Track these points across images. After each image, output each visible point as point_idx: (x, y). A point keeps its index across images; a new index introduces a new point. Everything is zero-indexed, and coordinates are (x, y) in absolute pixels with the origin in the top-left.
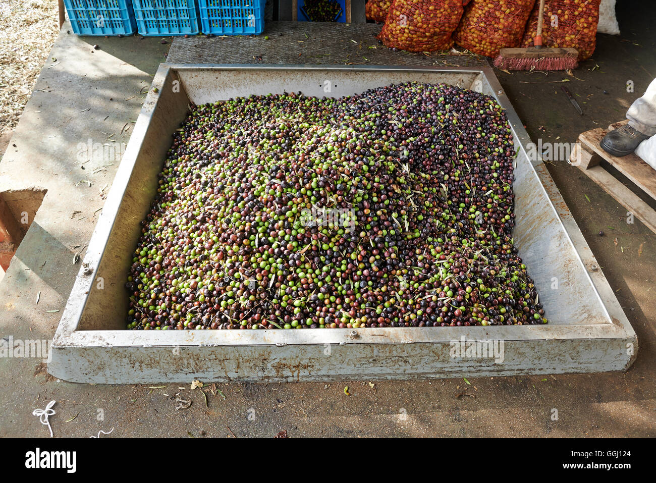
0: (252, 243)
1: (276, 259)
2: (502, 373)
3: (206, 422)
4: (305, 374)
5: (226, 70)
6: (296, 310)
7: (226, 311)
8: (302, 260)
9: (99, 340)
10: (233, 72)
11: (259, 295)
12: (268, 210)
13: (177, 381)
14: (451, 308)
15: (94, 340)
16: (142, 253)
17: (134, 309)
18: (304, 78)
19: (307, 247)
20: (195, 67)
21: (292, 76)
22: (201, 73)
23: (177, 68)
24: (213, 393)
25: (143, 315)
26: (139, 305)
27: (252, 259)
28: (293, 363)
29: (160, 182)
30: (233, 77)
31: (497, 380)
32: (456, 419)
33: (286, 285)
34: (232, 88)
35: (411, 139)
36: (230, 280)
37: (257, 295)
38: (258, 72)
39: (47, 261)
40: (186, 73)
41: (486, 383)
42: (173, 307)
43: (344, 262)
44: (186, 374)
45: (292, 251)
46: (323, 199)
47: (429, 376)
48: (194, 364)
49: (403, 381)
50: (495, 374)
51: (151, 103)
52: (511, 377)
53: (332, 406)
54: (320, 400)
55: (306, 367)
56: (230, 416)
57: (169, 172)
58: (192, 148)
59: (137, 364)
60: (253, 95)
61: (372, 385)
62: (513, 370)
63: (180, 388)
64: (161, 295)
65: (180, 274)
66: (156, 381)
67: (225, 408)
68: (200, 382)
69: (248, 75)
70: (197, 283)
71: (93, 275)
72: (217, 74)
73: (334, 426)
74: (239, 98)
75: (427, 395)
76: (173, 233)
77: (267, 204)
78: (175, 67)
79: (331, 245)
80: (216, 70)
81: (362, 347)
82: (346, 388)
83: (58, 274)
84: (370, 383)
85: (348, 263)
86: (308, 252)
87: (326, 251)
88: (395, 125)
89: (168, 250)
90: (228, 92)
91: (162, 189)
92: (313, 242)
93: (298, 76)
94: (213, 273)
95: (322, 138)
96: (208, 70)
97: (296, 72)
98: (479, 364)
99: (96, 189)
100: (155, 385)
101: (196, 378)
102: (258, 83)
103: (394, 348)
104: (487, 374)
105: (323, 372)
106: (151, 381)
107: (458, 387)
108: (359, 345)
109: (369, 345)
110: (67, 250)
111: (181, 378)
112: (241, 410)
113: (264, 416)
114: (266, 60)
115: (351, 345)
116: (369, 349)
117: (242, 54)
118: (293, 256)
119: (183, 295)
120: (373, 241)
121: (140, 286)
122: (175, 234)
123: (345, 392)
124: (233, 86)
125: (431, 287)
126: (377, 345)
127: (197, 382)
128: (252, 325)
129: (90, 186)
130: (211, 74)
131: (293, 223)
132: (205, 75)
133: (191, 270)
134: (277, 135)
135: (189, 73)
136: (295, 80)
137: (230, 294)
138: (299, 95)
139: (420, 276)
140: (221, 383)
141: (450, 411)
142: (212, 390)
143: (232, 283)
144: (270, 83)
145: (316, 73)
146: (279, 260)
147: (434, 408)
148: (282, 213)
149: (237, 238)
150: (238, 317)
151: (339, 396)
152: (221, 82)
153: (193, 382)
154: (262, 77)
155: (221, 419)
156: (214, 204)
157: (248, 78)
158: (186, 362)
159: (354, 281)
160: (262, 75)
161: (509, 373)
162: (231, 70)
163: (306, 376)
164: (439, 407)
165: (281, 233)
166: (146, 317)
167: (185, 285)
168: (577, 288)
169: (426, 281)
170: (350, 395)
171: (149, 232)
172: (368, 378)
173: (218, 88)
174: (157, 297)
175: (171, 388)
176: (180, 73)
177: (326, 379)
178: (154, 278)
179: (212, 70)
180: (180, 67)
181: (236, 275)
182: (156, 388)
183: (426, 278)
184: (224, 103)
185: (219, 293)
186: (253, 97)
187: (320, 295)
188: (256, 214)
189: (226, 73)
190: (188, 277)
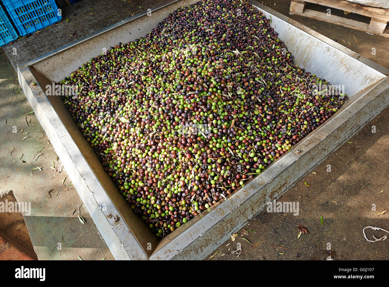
0: (202, 137)
1: (222, 138)
2: (361, 128)
3: (259, 251)
4: (284, 190)
5: (66, 50)
6: (255, 159)
7: (217, 185)
8: (236, 130)
9: (170, 252)
10: (71, 49)
11: (231, 163)
12: (197, 113)
13: (222, 243)
14: (317, 111)
15: (167, 255)
16: (126, 187)
17: (151, 223)
18: (118, 33)
19: (233, 121)
20: (45, 58)
21: (110, 34)
22: (50, 60)
23: (32, 63)
24: (247, 234)
25: (161, 223)
26: (153, 219)
27: (211, 146)
28: (278, 187)
29: (89, 139)
30: (73, 53)
31: (360, 133)
32: (362, 163)
33: (239, 149)
34: (76, 60)
35: (224, 35)
36: (207, 166)
37: (230, 164)
38: (88, 42)
39: (62, 234)
40: (39, 65)
41: (357, 138)
42: (178, 205)
43: (254, 118)
44: (227, 235)
45: (227, 129)
46: (225, 89)
47: (334, 151)
48: (230, 226)
49: (325, 161)
50: (358, 131)
51: (39, 93)
52: (364, 128)
53: (308, 196)
54: (300, 197)
55: (284, 185)
56: (267, 239)
57: (88, 131)
58: (90, 108)
59: (199, 250)
60: (93, 58)
61: (315, 173)
62: (364, 124)
63: (227, 245)
64: (163, 204)
65: (166, 183)
66: (211, 252)
67: (260, 237)
68: (235, 234)
69: (82, 47)
70: (184, 181)
71: (121, 218)
72: (61, 56)
73: (318, 205)
74: (84, 65)
75: (341, 161)
76: (136, 163)
77: (194, 110)
78: (31, 63)
79: (243, 113)
80: (60, 53)
81: (306, 155)
82: (306, 183)
83: (79, 237)
84: (313, 173)
85: (257, 118)
86: (235, 124)
87: (242, 117)
88: (210, 31)
89: (144, 175)
90: (74, 64)
91: (94, 144)
92: (235, 117)
93: (114, 33)
94: (191, 169)
95: (179, 58)
96: (55, 55)
97: (112, 32)
98: (352, 130)
99: (47, 169)
100: (212, 254)
101: (232, 233)
102: (91, 49)
103: (319, 146)
104: (355, 133)
105: (292, 182)
106: (208, 254)
107: (349, 148)
108: (305, 155)
109: (309, 152)
110: (69, 219)
111: (225, 238)
112: (269, 231)
113: (283, 226)
114: (80, 33)
115: (302, 158)
116: (309, 154)
117: (61, 37)
118: (230, 130)
119: (179, 194)
120: (259, 98)
121: (143, 208)
122: (138, 162)
123: (307, 185)
124: (76, 59)
125: (300, 106)
126: (312, 149)
127: (234, 235)
128: (239, 183)
129: (42, 170)
130: (57, 57)
131: (217, 112)
132: (54, 59)
133: (173, 177)
134: (147, 70)
135: (42, 64)
136: (113, 37)
137: (212, 174)
138: (121, 45)
139: (290, 104)
140: (245, 226)
141: (356, 161)
142: (245, 233)
143: (209, 167)
144: (99, 45)
145: (124, 26)
146: (224, 138)
147: (348, 164)
148: (209, 109)
149: (193, 139)
150: (228, 184)
151: (306, 189)
152: (67, 59)
153: (232, 237)
154: (92, 44)
155: (265, 244)
156: (154, 129)
157: (83, 49)
158: (225, 228)
159: (266, 126)
160: (91, 42)
161: (362, 127)
162: (69, 49)
163: (285, 191)
164: (350, 162)
165: (214, 122)
166: (164, 222)
167: (176, 187)
168: (356, 70)
169: (295, 105)
170: (310, 185)
171: (117, 173)
172: (310, 171)
173: (67, 65)
174: (162, 207)
175: (222, 249)
176: (35, 66)
177: (293, 185)
178: (149, 197)
179: (57, 54)
180: (34, 63)
181: (209, 161)
182: (213, 255)
183: (293, 104)
184: (77, 72)
185: (205, 178)
186: (94, 59)
187: (258, 143)
188: (192, 119)
189: (67, 52)
190: (174, 182)
